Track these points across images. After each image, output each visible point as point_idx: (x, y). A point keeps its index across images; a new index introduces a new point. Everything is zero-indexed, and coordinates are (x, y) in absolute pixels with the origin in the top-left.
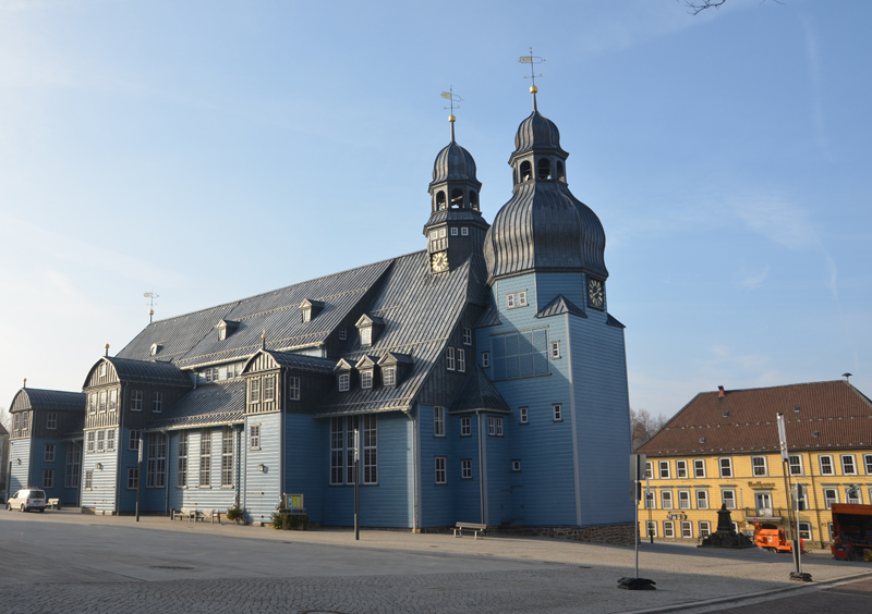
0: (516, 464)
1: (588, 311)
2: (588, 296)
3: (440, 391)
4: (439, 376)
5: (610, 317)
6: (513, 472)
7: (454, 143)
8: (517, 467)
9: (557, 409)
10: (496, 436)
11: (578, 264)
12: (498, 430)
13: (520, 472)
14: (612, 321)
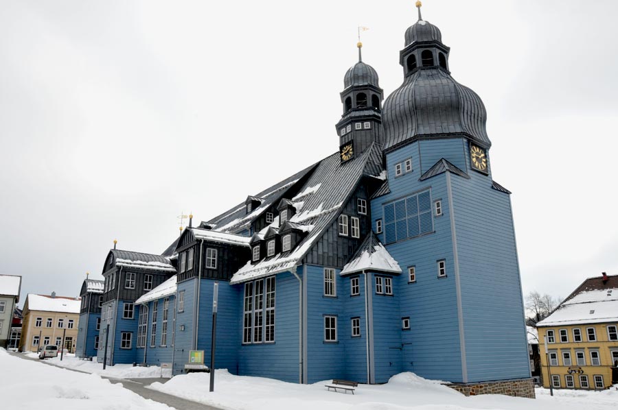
0: (406, 322)
1: (470, 173)
2: (470, 160)
3: (331, 254)
4: (331, 240)
5: (495, 184)
6: (403, 330)
7: (360, 62)
8: (406, 325)
9: (442, 265)
10: (384, 295)
11: (459, 130)
12: (387, 289)
13: (409, 329)
14: (496, 187)
